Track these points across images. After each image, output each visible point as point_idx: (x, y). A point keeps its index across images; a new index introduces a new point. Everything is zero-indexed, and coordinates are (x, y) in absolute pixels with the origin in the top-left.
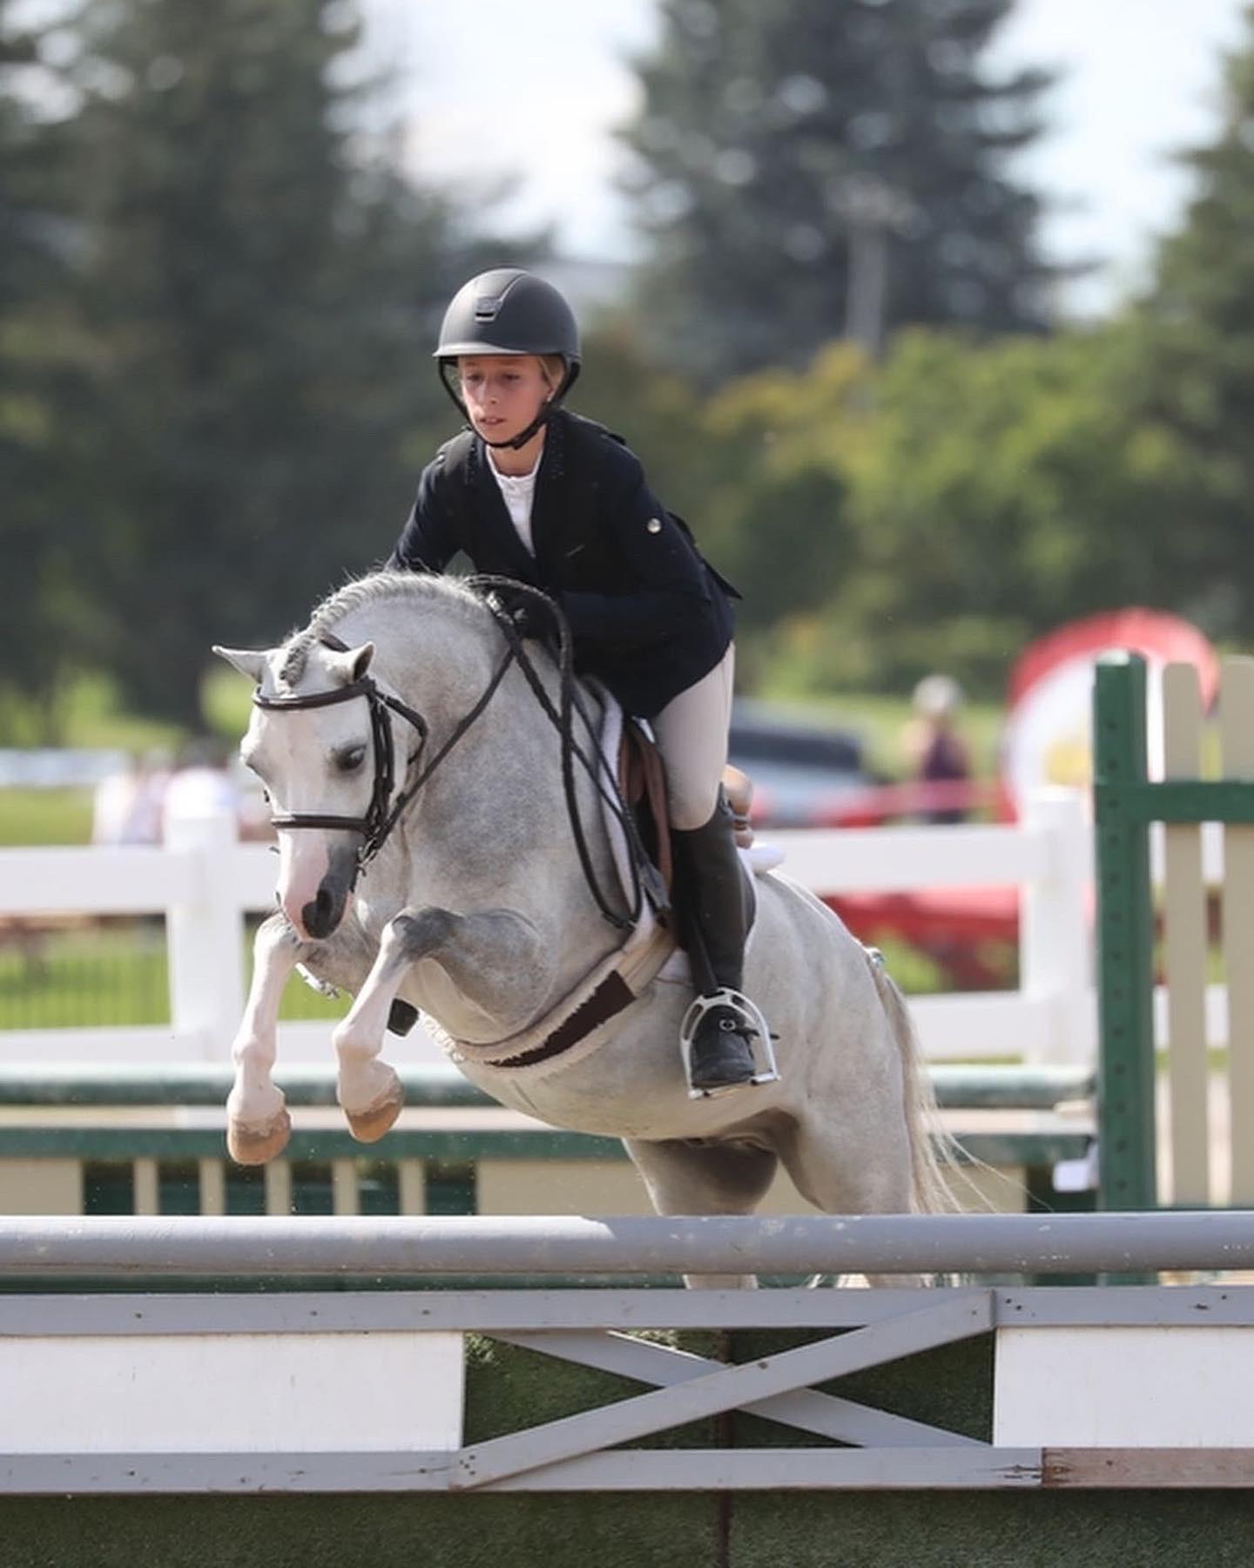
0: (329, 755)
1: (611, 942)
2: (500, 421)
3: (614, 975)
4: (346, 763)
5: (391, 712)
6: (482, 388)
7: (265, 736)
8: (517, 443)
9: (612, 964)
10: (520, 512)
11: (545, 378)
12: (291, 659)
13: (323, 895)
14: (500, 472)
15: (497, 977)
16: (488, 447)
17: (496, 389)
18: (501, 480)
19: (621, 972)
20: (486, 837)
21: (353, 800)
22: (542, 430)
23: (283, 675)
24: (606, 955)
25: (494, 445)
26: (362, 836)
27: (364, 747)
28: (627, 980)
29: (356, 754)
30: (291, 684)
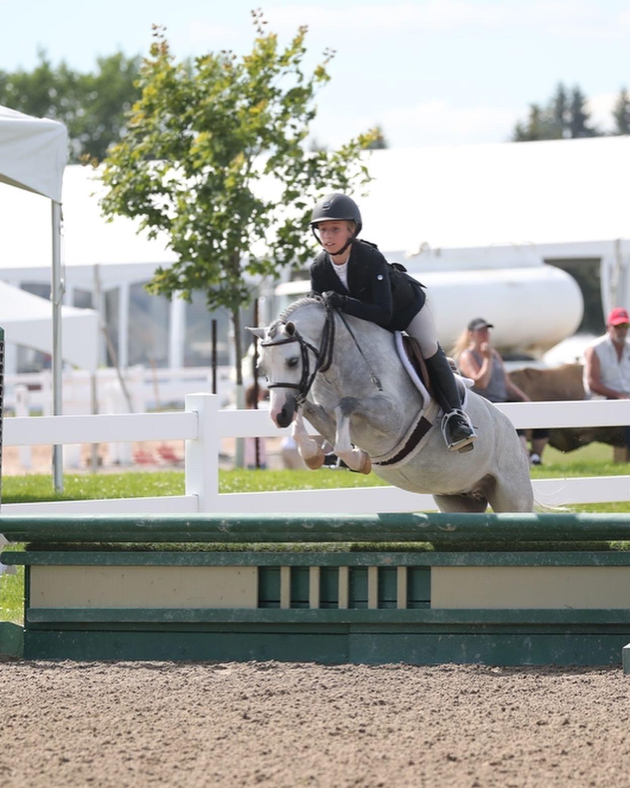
0: (284, 361)
1: (418, 407)
2: (333, 244)
3: (422, 418)
4: (291, 364)
5: (308, 348)
6: (326, 234)
7: (264, 356)
8: (340, 252)
9: (421, 414)
10: (343, 278)
11: (349, 230)
12: (272, 329)
13: (284, 410)
14: (336, 264)
15: (382, 418)
16: (331, 256)
17: (331, 233)
18: (336, 267)
19: (425, 417)
20: (364, 374)
21: (295, 377)
22: (349, 247)
23: (269, 335)
24: (418, 412)
25: (333, 254)
26: (298, 391)
27: (298, 358)
28: (428, 419)
29: (294, 361)
30: (273, 338)
